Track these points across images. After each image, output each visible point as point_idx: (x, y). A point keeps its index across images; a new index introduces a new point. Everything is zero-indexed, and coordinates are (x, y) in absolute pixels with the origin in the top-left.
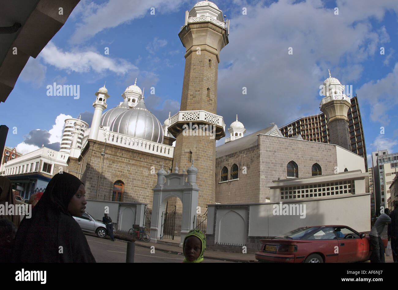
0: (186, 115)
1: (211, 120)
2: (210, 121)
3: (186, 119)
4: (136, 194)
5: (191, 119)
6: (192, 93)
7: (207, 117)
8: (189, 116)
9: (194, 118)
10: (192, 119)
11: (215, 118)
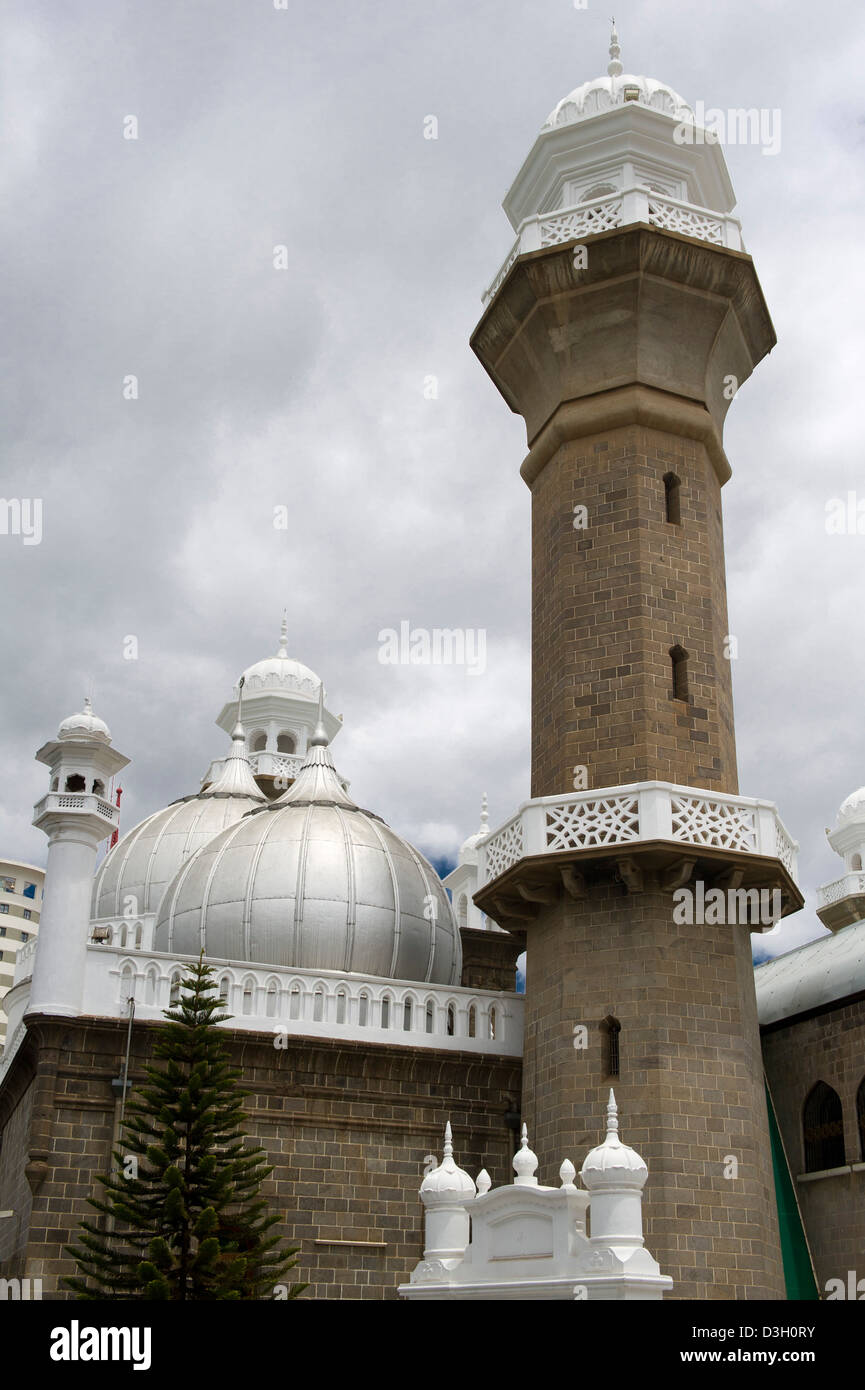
0: (566, 820)
1: (706, 828)
2: (705, 835)
3: (565, 842)
4: (330, 1287)
5: (593, 841)
6: (585, 690)
7: (684, 819)
8: (582, 820)
9: (611, 831)
10: (598, 839)
11: (730, 817)
